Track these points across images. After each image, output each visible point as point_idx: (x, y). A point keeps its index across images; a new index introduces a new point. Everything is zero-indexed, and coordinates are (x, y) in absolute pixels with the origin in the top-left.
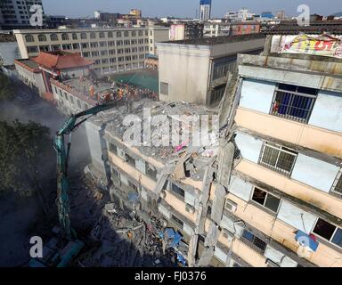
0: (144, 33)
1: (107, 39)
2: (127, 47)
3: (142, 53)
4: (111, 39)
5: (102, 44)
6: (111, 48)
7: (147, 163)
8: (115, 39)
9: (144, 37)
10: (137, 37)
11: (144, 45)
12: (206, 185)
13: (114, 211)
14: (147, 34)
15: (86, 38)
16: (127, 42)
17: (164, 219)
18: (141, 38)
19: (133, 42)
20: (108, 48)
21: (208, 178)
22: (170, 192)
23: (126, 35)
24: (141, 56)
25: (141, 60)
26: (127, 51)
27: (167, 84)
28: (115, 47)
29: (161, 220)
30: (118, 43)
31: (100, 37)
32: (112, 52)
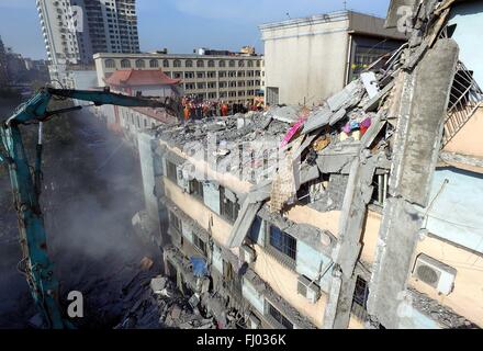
0: (255, 63)
1: (206, 68)
2: (232, 79)
3: (250, 88)
4: (211, 69)
5: (200, 75)
6: (211, 80)
7: (221, 188)
8: (217, 68)
9: (255, 68)
10: (246, 68)
11: (254, 78)
12: (353, 213)
13: (165, 292)
14: (258, 65)
15: (179, 66)
16: (232, 74)
17: (252, 314)
18: (251, 69)
19: (240, 74)
20: (206, 80)
21: (357, 193)
22: (265, 248)
23: (232, 64)
24: (250, 93)
25: (249, 98)
26: (232, 84)
27: (277, 89)
28: (216, 79)
29: (246, 316)
30: (221, 74)
31: (198, 66)
32: (212, 85)
